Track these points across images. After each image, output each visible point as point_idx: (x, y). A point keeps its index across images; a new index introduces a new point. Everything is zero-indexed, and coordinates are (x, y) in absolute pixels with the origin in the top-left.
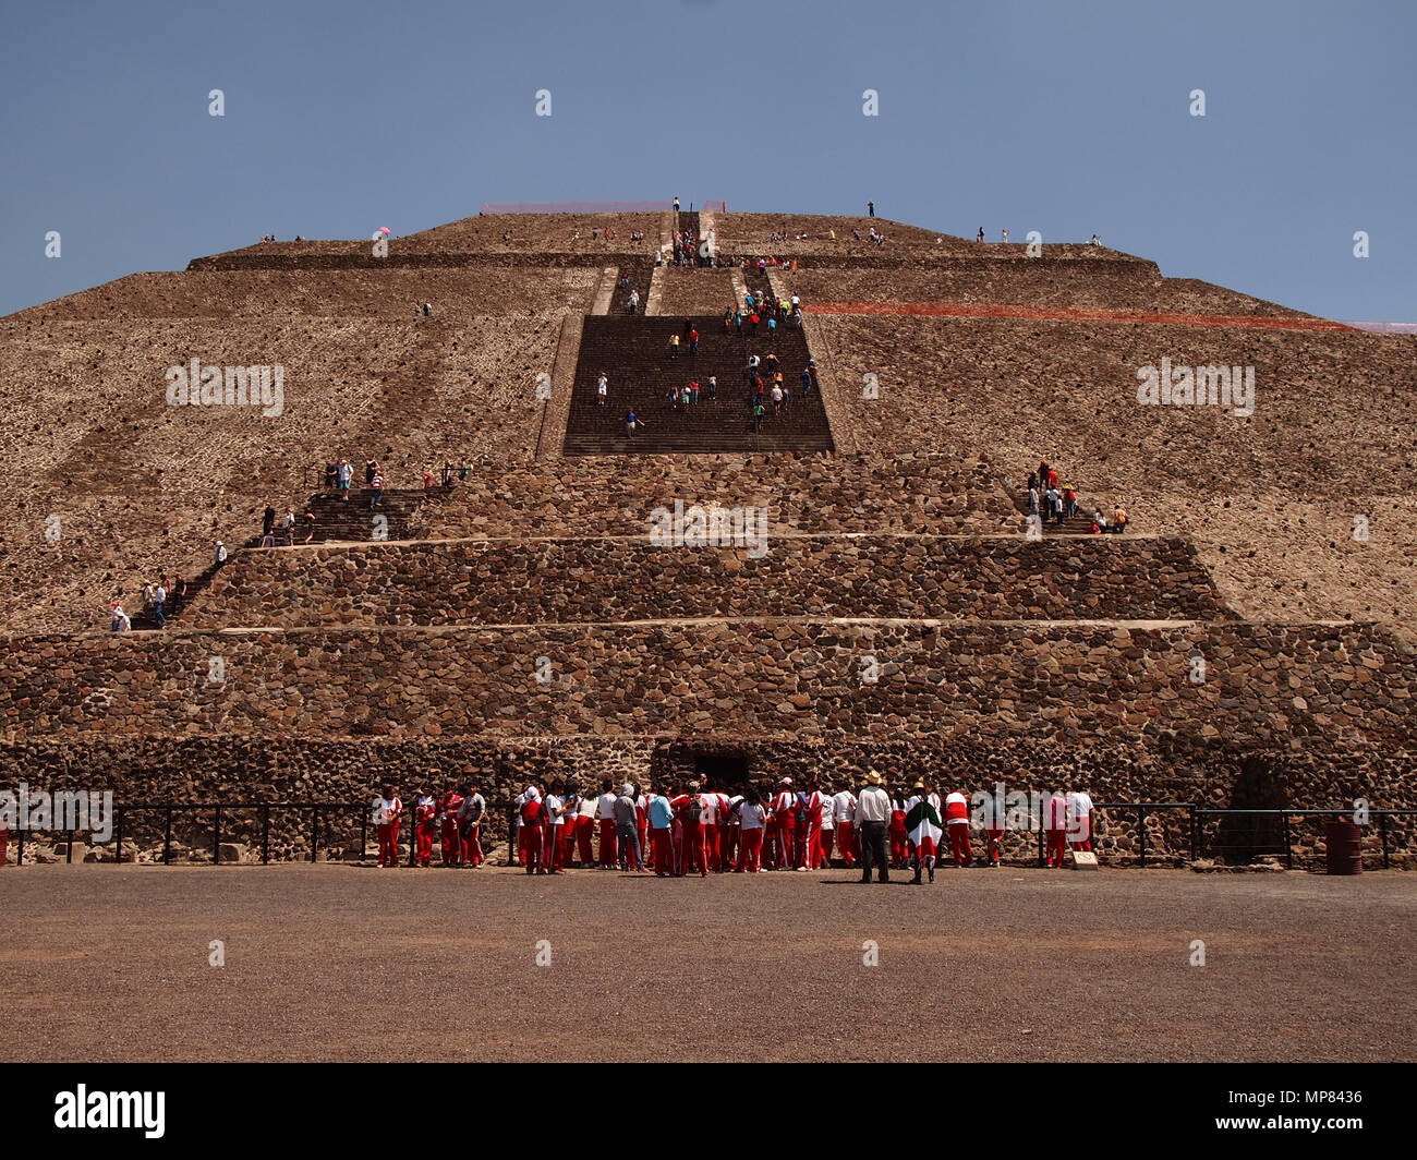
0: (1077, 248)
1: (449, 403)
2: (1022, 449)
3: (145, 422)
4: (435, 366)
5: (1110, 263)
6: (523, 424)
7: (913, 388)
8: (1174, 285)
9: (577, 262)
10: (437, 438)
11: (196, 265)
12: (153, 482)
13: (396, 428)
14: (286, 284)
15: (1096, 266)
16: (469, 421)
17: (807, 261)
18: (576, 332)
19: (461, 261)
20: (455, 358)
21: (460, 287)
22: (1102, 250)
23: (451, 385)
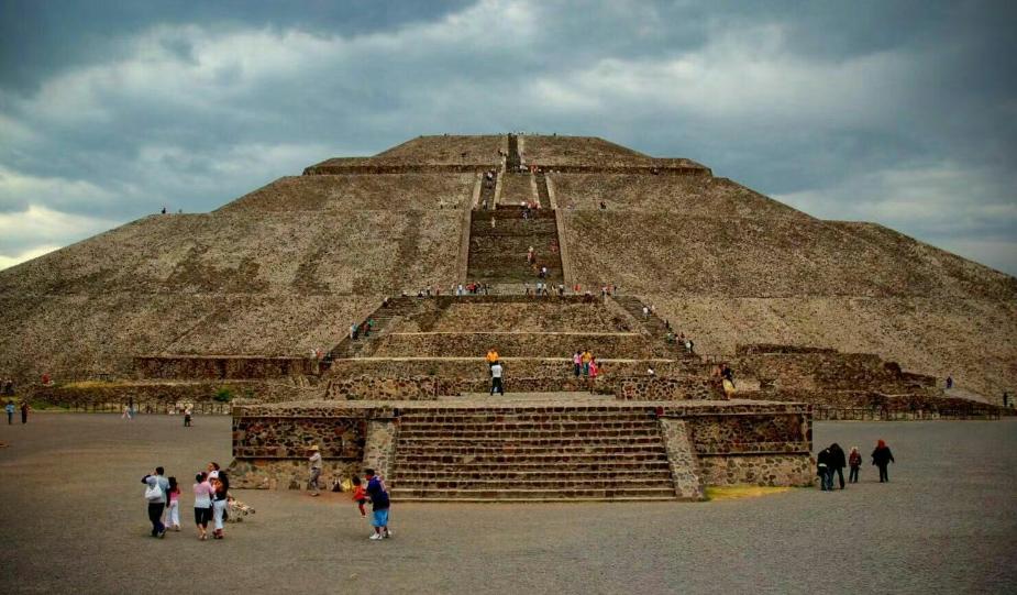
0: (679, 160)
1: (424, 253)
2: (631, 275)
3: (317, 261)
4: (417, 236)
5: (691, 170)
6: (452, 263)
7: (595, 247)
8: (717, 181)
9: (465, 169)
10: (421, 268)
11: (307, 171)
12: (327, 287)
13: (406, 265)
14: (346, 181)
15: (685, 171)
16: (433, 261)
17: (563, 169)
18: (468, 218)
19: (417, 169)
20: (424, 231)
21: (419, 184)
22: (689, 162)
23: (423, 246)
